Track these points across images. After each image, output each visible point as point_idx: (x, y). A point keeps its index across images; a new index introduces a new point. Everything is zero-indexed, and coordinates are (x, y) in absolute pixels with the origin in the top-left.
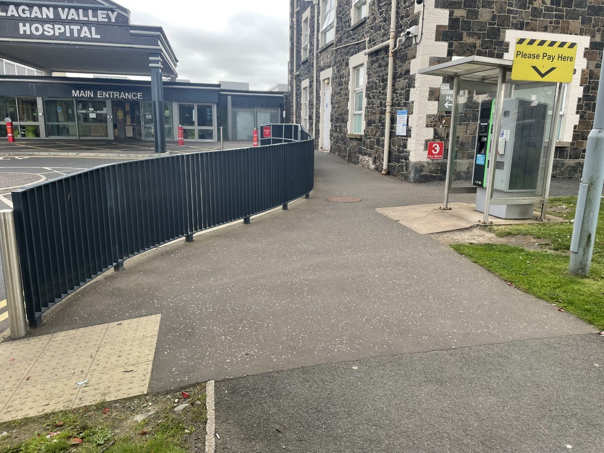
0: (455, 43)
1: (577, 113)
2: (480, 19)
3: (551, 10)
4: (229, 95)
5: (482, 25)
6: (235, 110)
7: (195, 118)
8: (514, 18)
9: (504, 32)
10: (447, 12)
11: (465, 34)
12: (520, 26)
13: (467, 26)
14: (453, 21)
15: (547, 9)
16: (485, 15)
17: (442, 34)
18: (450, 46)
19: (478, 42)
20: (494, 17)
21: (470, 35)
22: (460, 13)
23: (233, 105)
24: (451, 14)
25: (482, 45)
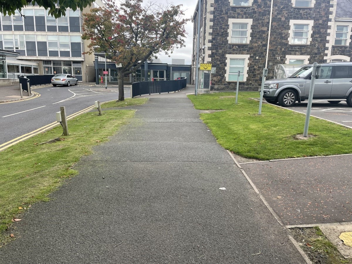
0: (213, 58)
1: (247, 74)
2: (219, 52)
3: (238, 49)
4: (171, 66)
5: (220, 54)
6: (173, 72)
7: (158, 75)
8: (228, 52)
9: (226, 55)
10: (211, 51)
11: (215, 56)
12: (230, 53)
13: (216, 54)
14: (212, 53)
15: (237, 49)
16: (220, 51)
17: (210, 56)
18: (212, 59)
19: (219, 58)
20: (223, 52)
21: (217, 56)
22: (214, 51)
23: (172, 70)
24: (212, 51)
25: (220, 58)
